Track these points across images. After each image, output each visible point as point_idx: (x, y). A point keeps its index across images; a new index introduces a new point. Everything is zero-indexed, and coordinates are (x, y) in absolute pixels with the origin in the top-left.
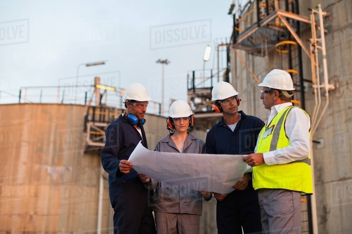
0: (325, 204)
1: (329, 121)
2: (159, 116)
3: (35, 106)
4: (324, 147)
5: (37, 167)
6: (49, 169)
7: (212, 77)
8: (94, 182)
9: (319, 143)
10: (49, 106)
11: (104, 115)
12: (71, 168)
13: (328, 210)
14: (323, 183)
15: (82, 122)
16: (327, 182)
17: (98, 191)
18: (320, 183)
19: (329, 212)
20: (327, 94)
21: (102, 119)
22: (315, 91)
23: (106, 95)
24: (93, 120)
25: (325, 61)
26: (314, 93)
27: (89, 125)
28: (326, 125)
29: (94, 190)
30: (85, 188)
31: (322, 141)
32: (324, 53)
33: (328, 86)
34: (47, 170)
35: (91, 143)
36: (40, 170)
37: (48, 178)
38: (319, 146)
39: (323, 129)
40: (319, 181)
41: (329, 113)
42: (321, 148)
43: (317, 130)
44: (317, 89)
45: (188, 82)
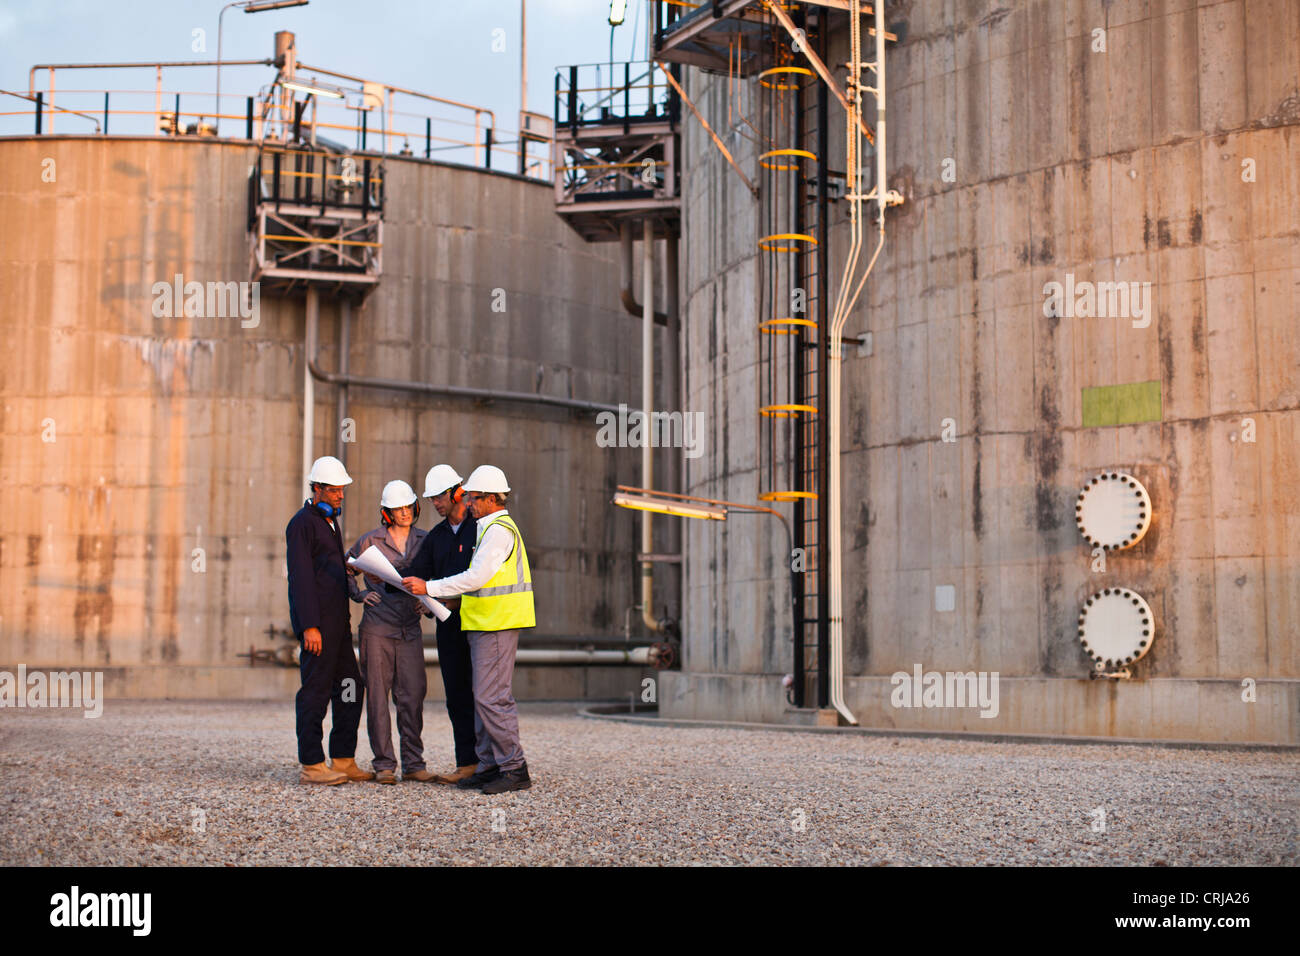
0: (866, 501)
1: (885, 289)
2: (486, 171)
3: (90, 145)
4: (872, 355)
5: (107, 341)
6: (146, 346)
7: (628, 86)
8: (287, 386)
9: (861, 342)
10: (134, 146)
11: (309, 181)
12: (212, 344)
13: (871, 517)
14: (865, 448)
15: (240, 197)
16: (874, 447)
17: (301, 414)
18: (859, 446)
19: (874, 523)
20: (881, 220)
21: (303, 194)
22: (853, 209)
23: (314, 105)
24: (277, 200)
25: (881, 126)
26: (849, 214)
27: (266, 211)
28: (878, 299)
29: (286, 411)
30: (259, 405)
31: (868, 337)
32: (881, 105)
33: (883, 197)
34: (138, 350)
35: (272, 271)
36: (117, 348)
37: (146, 377)
38: (862, 352)
39: (873, 308)
40: (856, 442)
41: (887, 265)
42: (866, 357)
43: (858, 307)
44: (856, 202)
45: (557, 99)
